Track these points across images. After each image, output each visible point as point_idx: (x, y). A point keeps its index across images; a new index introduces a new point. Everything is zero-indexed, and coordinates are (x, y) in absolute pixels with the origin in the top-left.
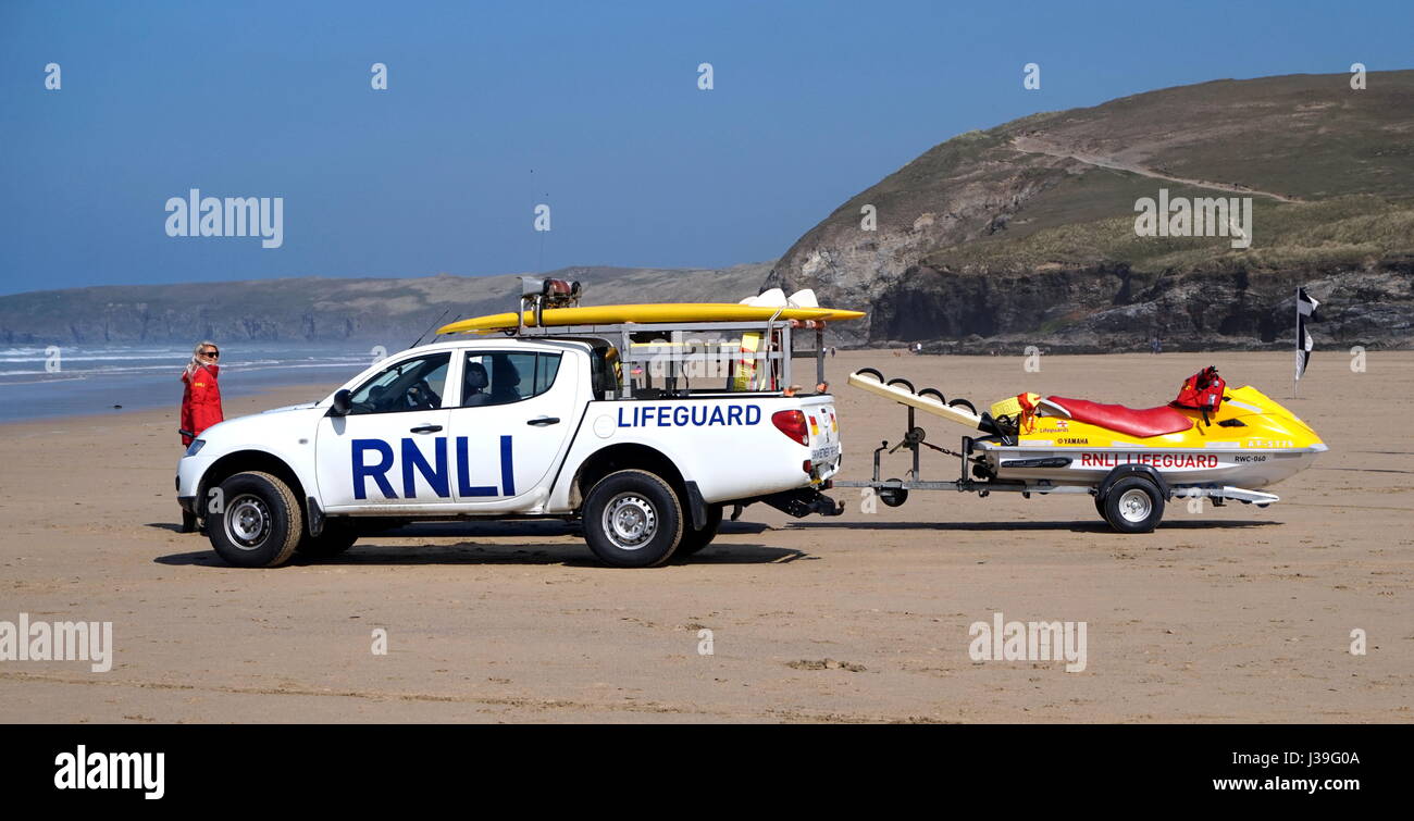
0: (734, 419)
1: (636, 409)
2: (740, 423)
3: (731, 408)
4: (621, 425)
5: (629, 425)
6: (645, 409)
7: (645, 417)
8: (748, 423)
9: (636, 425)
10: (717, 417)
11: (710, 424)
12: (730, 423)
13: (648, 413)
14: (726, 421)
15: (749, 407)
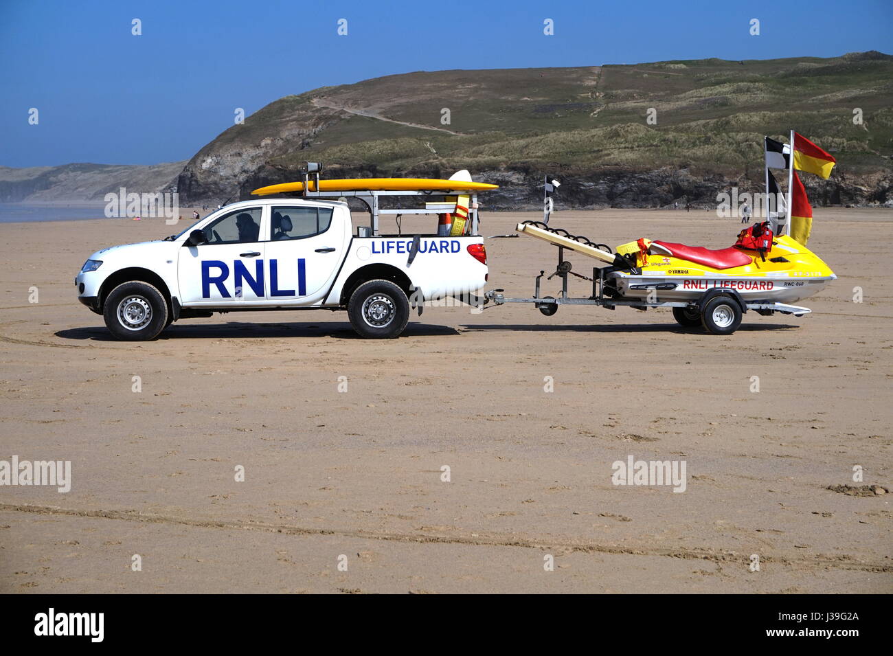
0: (444, 249)
1: (383, 243)
2: (448, 251)
3: (441, 242)
4: (374, 252)
5: (379, 252)
6: (388, 243)
7: (388, 247)
8: (453, 251)
9: (383, 252)
10: (433, 248)
11: (430, 252)
12: (441, 251)
13: (391, 245)
14: (439, 249)
15: (452, 242)
